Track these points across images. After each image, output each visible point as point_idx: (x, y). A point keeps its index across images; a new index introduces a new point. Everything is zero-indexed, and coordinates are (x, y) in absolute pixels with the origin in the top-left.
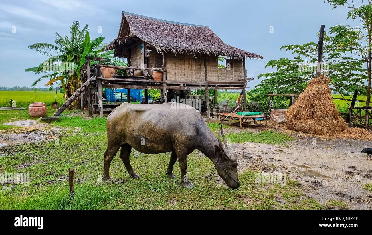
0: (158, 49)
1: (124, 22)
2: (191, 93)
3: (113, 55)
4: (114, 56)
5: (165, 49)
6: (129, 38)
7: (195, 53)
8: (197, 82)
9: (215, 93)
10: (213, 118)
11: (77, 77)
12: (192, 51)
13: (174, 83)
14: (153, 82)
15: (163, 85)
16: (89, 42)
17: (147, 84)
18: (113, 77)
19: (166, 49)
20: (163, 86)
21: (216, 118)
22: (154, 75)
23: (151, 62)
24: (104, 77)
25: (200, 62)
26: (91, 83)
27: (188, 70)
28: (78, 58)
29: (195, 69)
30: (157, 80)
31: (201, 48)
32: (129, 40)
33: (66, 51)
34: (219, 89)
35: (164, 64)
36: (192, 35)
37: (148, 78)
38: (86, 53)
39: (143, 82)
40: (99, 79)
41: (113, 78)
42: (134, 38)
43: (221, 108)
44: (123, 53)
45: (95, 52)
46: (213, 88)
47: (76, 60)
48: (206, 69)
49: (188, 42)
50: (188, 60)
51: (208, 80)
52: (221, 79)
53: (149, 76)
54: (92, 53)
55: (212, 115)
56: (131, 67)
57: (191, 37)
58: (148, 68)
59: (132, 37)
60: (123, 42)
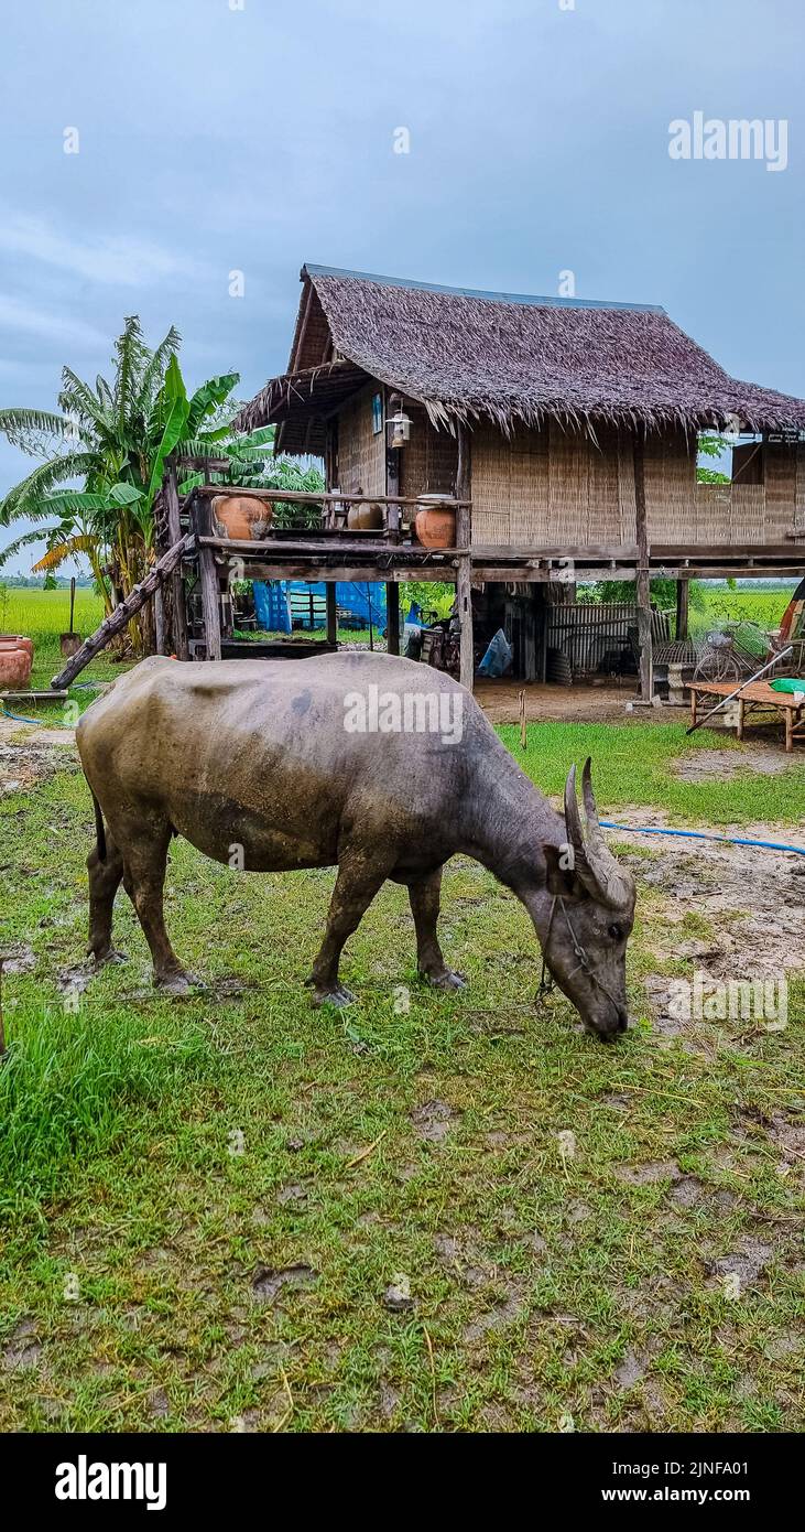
0: (435, 411)
1: (311, 309)
2: (580, 593)
3: (270, 446)
4: (277, 451)
5: (465, 413)
6: (324, 372)
7: (594, 422)
8: (602, 549)
9: (679, 591)
10: (667, 699)
11: (143, 536)
12: (581, 416)
13: (503, 556)
14: (415, 554)
15: (456, 563)
16: (180, 399)
17: (393, 561)
18: (259, 537)
19: (469, 412)
20: (457, 569)
21: (680, 703)
22: (422, 521)
23: (414, 474)
24: (226, 534)
25: (616, 460)
26: (180, 562)
27: (563, 496)
28: (142, 464)
29: (592, 492)
30: (433, 545)
31: (622, 399)
32: (326, 379)
33: (100, 439)
34: (695, 575)
35: (463, 476)
36: (589, 345)
37: (398, 537)
38: (170, 441)
39: (376, 553)
40: (204, 543)
41: (260, 539)
42: (345, 371)
43: (704, 658)
44: (308, 438)
45: (205, 437)
46: (672, 574)
47: (136, 471)
48: (639, 489)
49: (567, 379)
50: (562, 456)
51: (649, 538)
52: (711, 534)
53: (405, 527)
54: (196, 442)
55: (662, 688)
56: (335, 492)
57: (583, 354)
58: (399, 495)
59: (338, 370)
60: (303, 390)
